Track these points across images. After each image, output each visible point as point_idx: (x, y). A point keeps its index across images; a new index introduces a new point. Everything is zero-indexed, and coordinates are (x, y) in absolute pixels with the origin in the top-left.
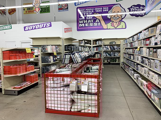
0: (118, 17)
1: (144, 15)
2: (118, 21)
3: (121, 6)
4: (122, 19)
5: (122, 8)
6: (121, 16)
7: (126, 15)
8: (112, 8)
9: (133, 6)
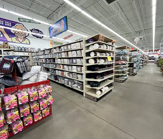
0: (22, 34)
1: (42, 38)
2: (22, 37)
3: (24, 26)
4: (26, 36)
5: (25, 28)
6: (25, 34)
7: (29, 35)
8: (15, 25)
9: (34, 30)
